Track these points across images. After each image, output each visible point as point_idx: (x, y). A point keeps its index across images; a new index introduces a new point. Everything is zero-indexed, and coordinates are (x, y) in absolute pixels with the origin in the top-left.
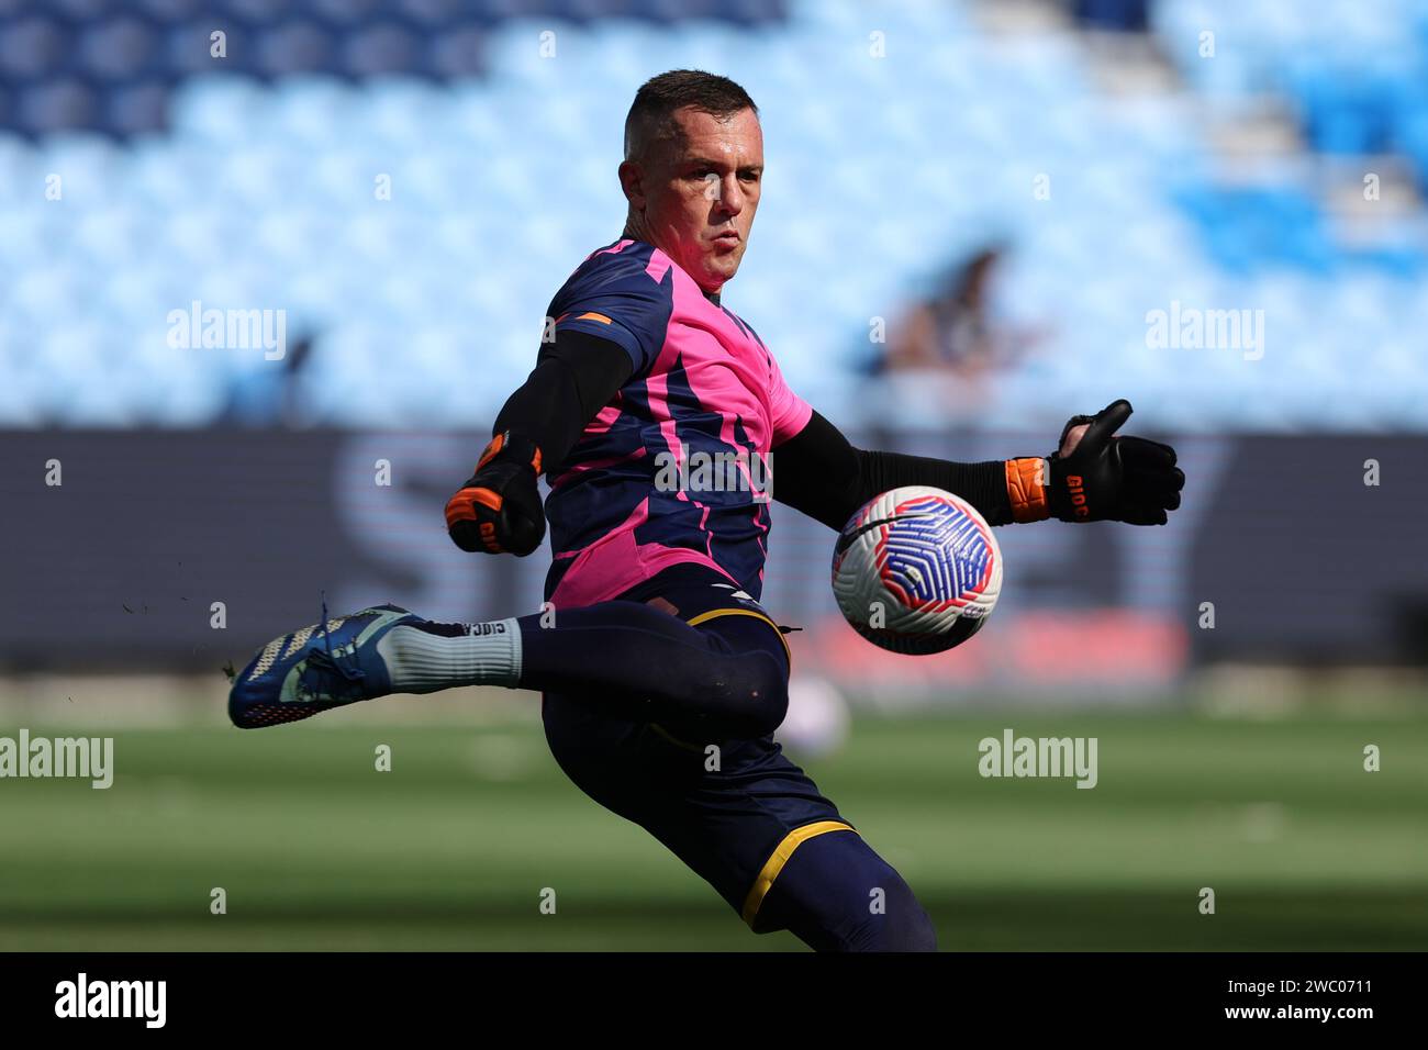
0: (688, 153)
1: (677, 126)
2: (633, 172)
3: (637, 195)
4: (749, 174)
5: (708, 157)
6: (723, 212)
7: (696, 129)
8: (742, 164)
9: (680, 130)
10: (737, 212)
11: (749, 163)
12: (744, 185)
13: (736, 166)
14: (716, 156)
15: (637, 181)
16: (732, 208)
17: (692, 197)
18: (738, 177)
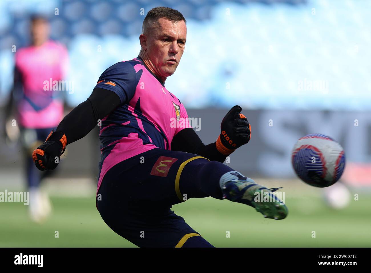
0: (162, 32)
1: (159, 24)
2: (144, 38)
3: (144, 45)
4: (181, 41)
5: (169, 35)
6: (173, 53)
7: (165, 25)
8: (179, 38)
9: (160, 25)
10: (177, 53)
11: (182, 38)
12: (180, 45)
13: (177, 39)
14: (171, 35)
15: (145, 41)
16: (175, 51)
17: (162, 47)
18: (178, 42)
